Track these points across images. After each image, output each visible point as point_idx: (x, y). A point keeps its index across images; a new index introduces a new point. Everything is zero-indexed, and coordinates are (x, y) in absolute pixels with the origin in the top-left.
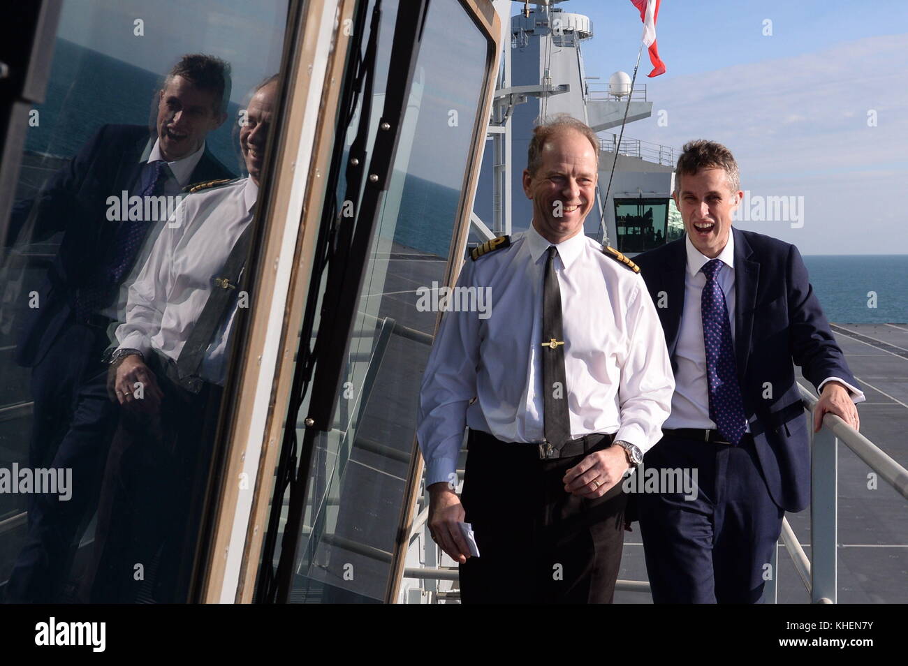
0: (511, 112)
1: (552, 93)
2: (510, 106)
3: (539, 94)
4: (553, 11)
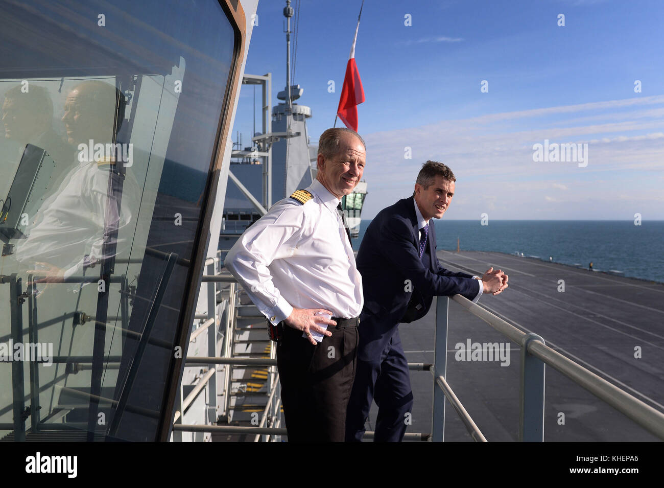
0: (271, 145)
1: (292, 136)
2: (271, 142)
3: (285, 137)
4: (293, 104)
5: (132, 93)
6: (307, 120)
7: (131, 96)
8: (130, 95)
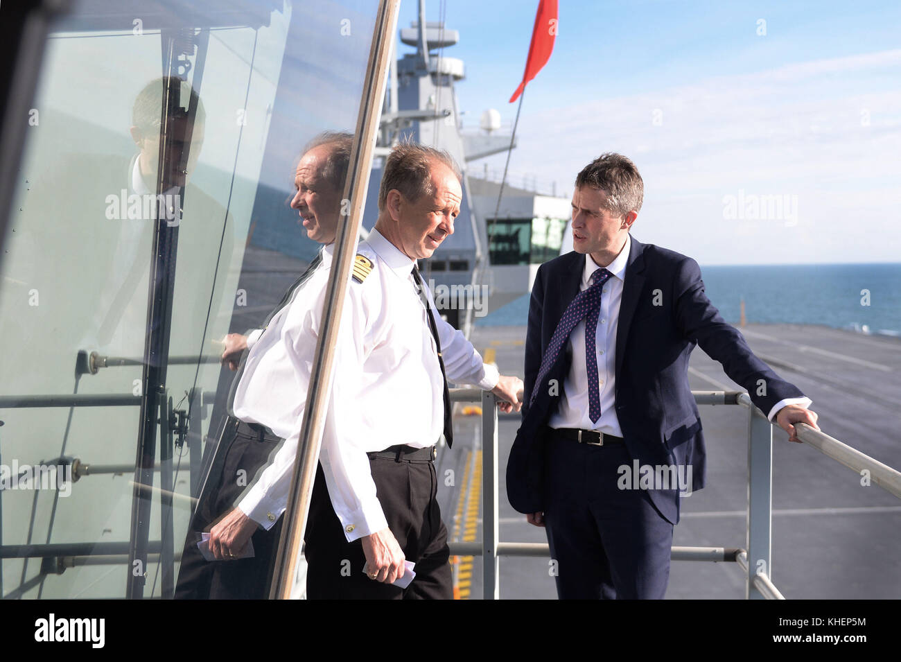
2: (397, 130)
3: (423, 118)
4: (431, 56)
5: (192, 59)
6: (457, 85)
7: (190, 64)
8: (188, 62)
